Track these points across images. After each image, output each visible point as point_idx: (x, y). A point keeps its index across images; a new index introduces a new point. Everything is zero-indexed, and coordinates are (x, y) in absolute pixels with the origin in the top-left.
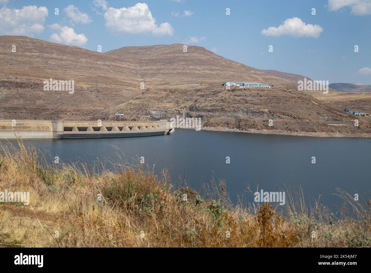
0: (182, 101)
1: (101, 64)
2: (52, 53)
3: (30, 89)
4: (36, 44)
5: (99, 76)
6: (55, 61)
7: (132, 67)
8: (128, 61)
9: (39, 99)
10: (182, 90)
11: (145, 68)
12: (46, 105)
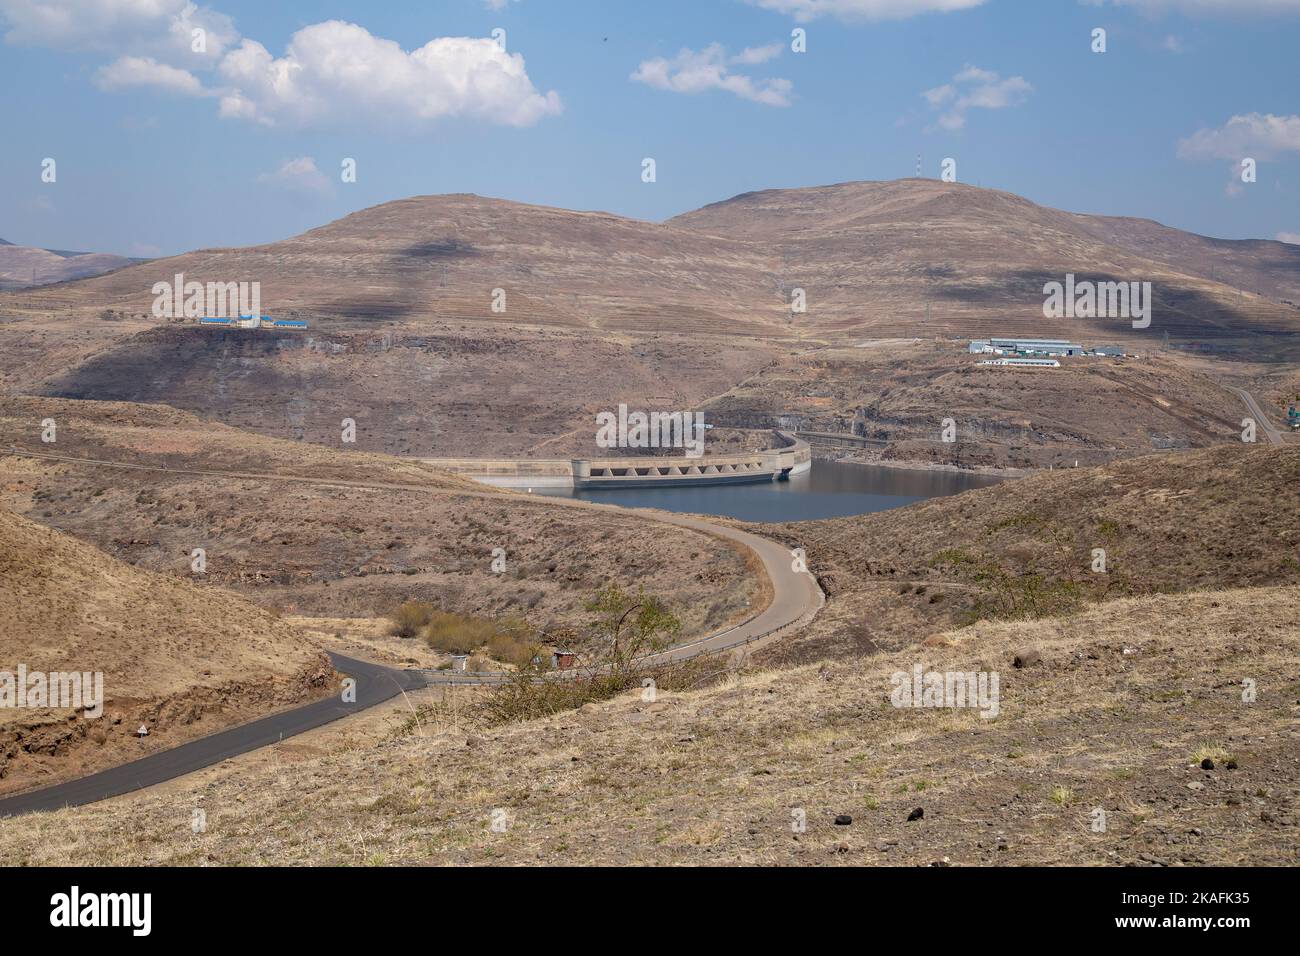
0: (852, 394)
1: (672, 264)
2: (539, 243)
3: (495, 355)
4: (500, 216)
5: (665, 307)
6: (548, 266)
7: (763, 268)
8: (751, 249)
9: (516, 381)
10: (858, 363)
11: (800, 268)
12: (532, 395)
